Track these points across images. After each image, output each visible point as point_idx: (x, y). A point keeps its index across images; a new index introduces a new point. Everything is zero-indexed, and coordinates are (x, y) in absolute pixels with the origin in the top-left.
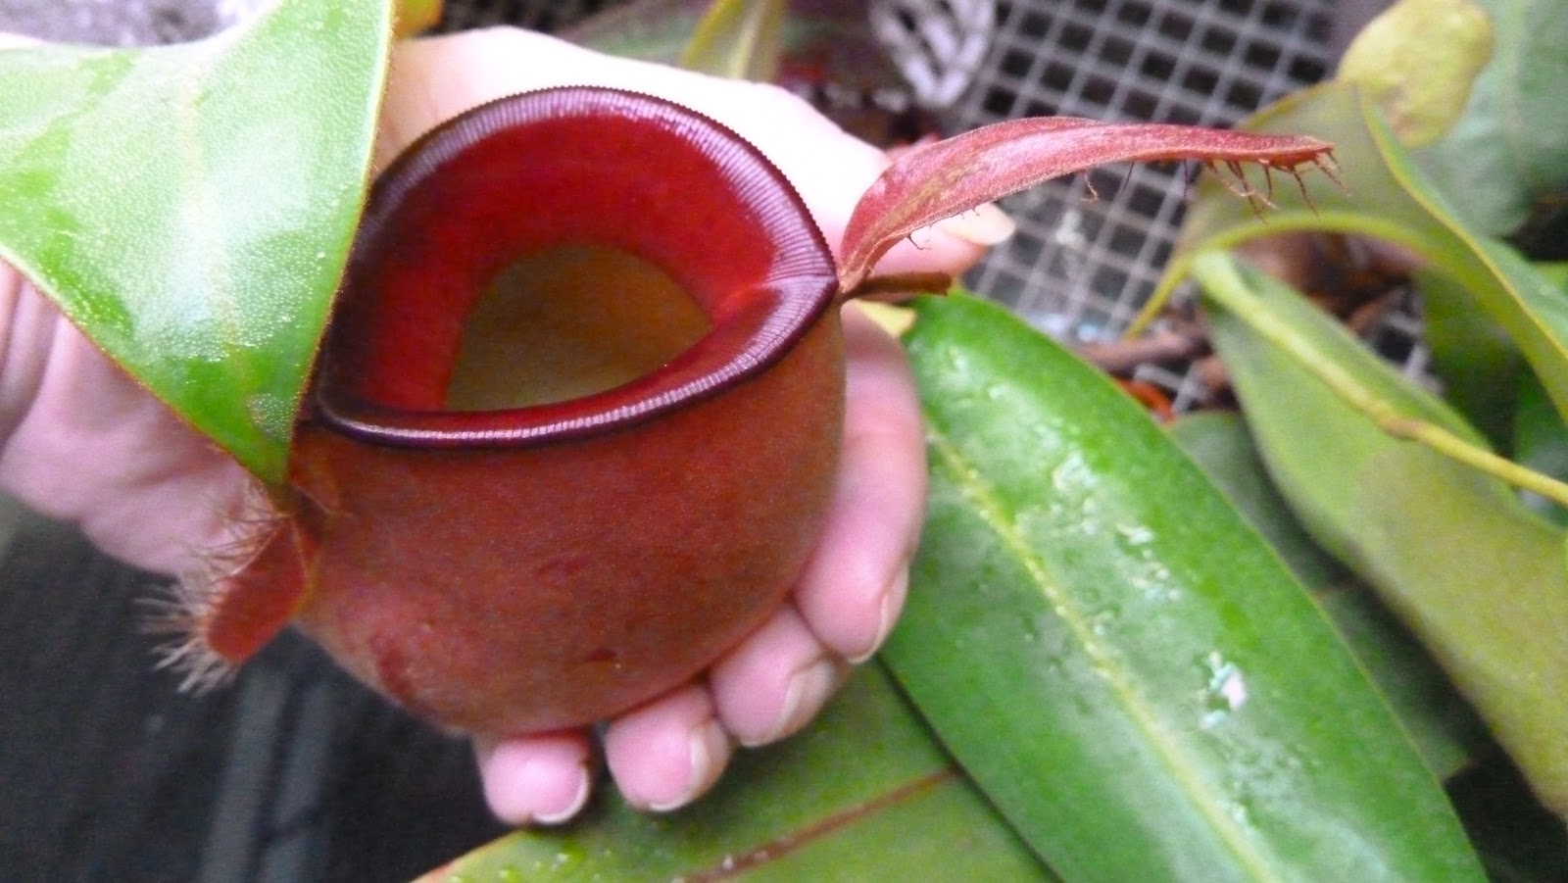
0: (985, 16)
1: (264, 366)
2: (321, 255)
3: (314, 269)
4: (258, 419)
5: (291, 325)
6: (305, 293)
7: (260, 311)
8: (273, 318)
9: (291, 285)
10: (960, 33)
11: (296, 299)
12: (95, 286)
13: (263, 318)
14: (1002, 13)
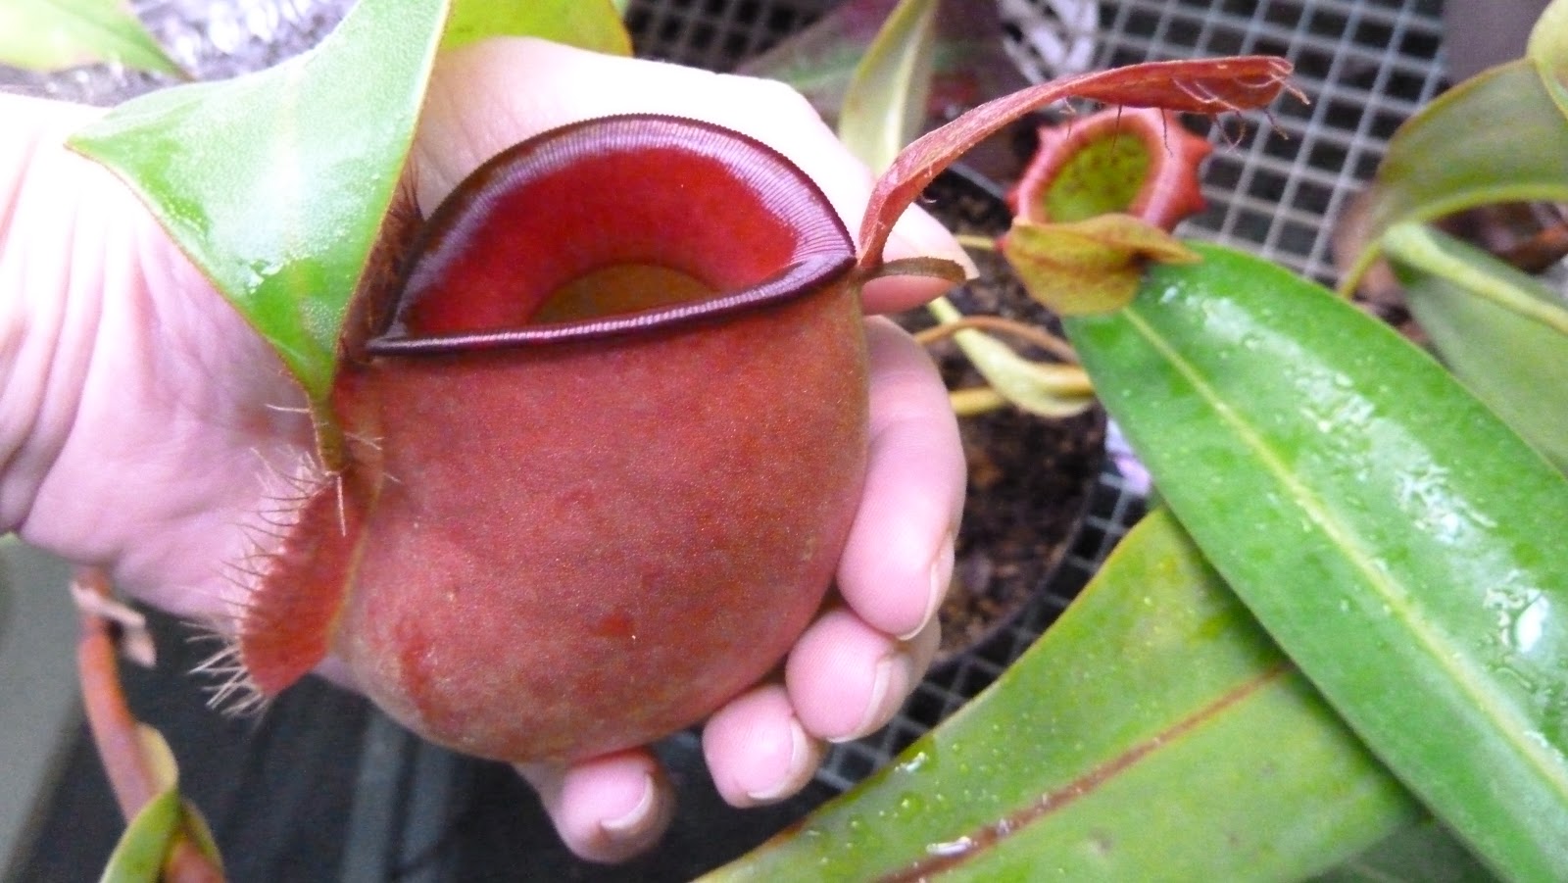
0: (1090, 19)
1: (318, 277)
2: (376, 176)
3: (369, 190)
4: (309, 325)
5: (344, 239)
6: (359, 211)
7: (319, 226)
8: (331, 232)
9: (350, 203)
10: (1066, 37)
11: (351, 216)
12: (182, 193)
13: (322, 231)
14: (1107, 15)
